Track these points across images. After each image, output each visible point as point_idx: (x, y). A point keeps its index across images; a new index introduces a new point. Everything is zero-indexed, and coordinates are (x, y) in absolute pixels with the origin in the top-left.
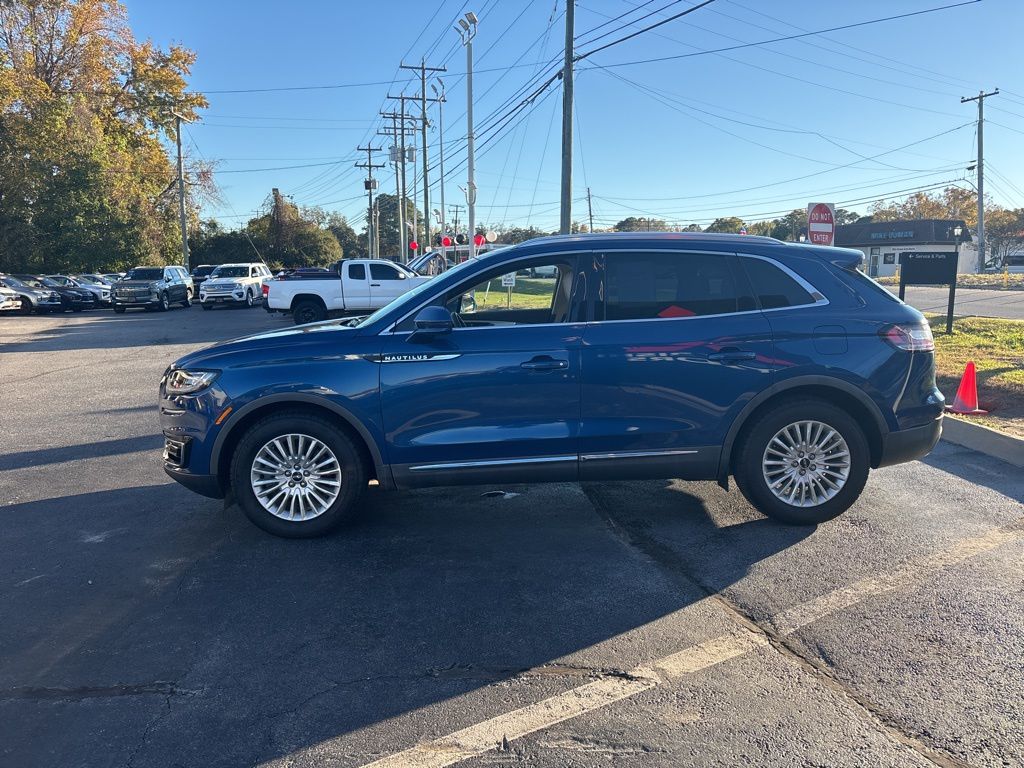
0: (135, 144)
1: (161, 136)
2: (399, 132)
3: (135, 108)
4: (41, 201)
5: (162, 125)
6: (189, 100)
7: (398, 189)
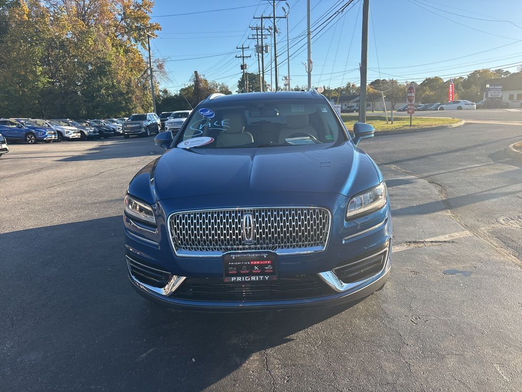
0: (127, 51)
1: (138, 47)
2: (260, 37)
3: (125, 32)
4: (84, 83)
5: (139, 41)
6: (152, 27)
7: (259, 68)
